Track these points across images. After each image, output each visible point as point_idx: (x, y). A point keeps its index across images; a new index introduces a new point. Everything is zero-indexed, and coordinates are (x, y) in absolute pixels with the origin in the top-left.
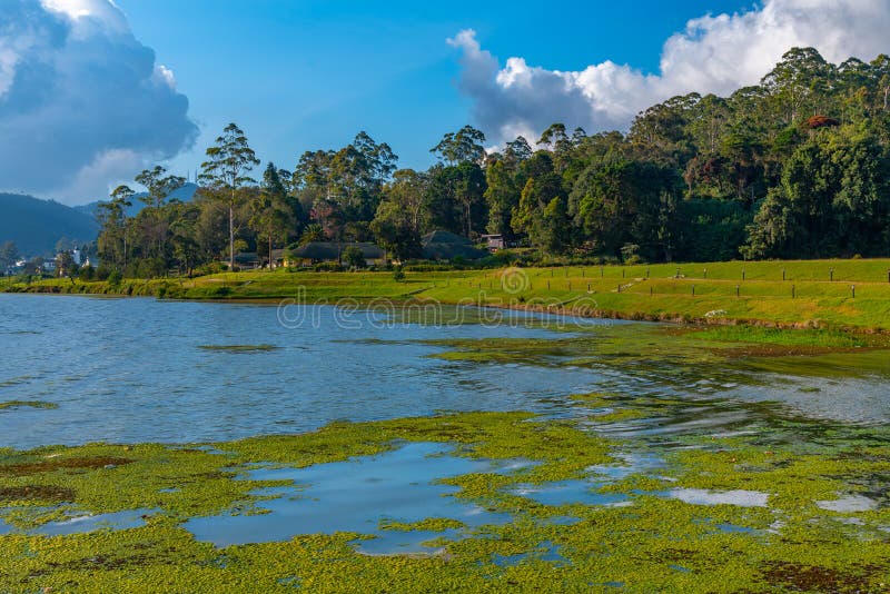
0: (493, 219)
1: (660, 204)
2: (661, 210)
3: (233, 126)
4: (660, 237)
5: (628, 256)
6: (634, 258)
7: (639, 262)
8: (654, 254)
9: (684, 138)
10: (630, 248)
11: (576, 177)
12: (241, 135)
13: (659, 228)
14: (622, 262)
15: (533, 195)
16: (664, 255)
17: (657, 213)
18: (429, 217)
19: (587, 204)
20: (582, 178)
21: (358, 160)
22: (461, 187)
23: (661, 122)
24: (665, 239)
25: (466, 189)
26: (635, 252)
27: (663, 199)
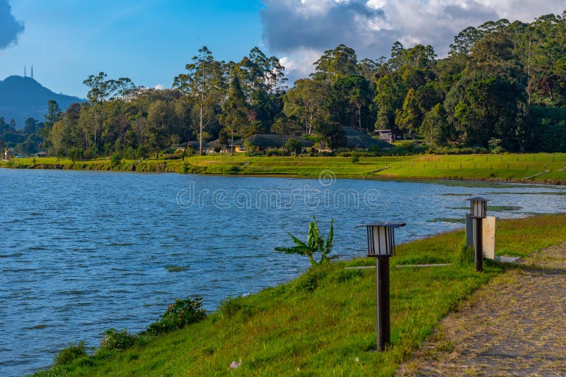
0: (380, 118)
1: (516, 110)
2: (518, 114)
3: (205, 48)
4: (517, 133)
5: (493, 147)
6: (499, 148)
7: (502, 152)
8: (512, 146)
9: (511, 58)
10: (494, 141)
11: (449, 89)
12: (210, 55)
13: (516, 128)
14: (489, 152)
15: (414, 100)
16: (519, 147)
17: (515, 115)
18: (328, 115)
19: (461, 109)
20: (453, 89)
21: (255, 70)
22: (355, 94)
23: (496, 45)
24: (520, 135)
25: (358, 95)
26: (499, 145)
27: (519, 107)
